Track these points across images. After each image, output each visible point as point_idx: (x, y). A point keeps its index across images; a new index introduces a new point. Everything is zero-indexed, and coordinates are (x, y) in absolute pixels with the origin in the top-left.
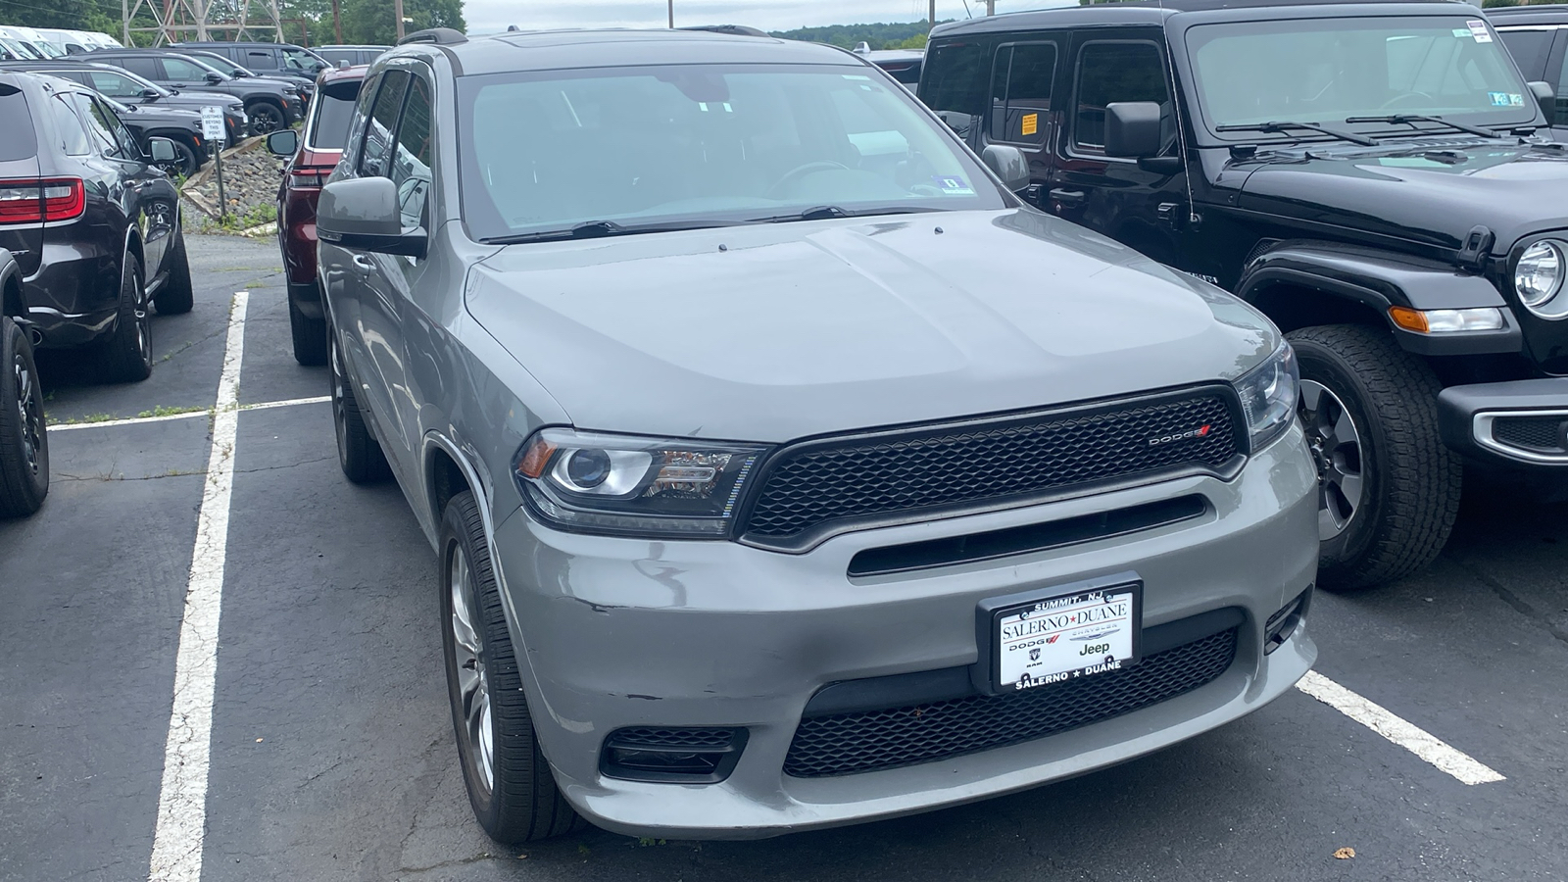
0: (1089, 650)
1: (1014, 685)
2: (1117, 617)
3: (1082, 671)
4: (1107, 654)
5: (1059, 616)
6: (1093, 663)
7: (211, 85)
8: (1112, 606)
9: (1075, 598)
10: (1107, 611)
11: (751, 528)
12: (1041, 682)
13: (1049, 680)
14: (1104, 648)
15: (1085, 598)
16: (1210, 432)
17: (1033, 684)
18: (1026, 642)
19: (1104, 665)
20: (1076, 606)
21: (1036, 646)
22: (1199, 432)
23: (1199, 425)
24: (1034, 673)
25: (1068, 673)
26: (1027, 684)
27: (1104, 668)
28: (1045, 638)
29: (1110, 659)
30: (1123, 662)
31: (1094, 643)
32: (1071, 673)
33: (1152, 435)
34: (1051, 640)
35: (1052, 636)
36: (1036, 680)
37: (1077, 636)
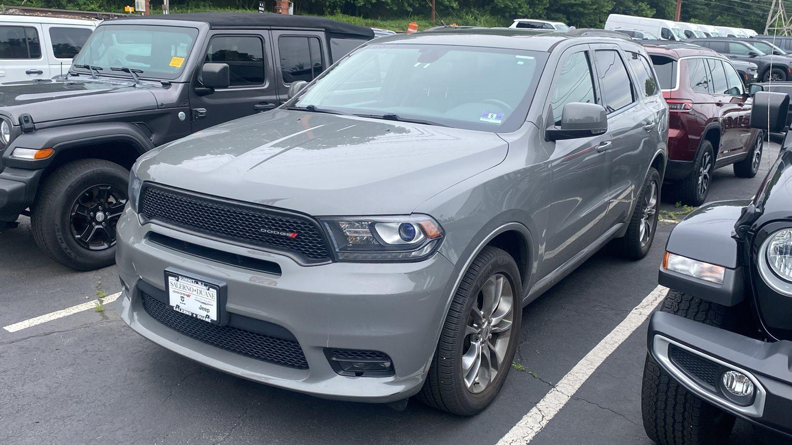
0: (201, 308)
1: (173, 307)
2: (211, 299)
3: (197, 315)
4: (208, 314)
5: (190, 286)
6: (202, 314)
7: (751, 57)
8: (210, 292)
9: (194, 281)
10: (208, 293)
11: (143, 212)
12: (182, 312)
13: (184, 312)
14: (208, 311)
15: (197, 283)
16: (296, 237)
17: (179, 311)
18: (179, 291)
19: (204, 318)
20: (194, 284)
21: (182, 295)
22: (290, 235)
23: (291, 232)
24: (182, 306)
25: (192, 313)
26: (177, 309)
27: (204, 319)
28: (186, 293)
29: (208, 316)
30: (212, 320)
31: (203, 306)
32: (192, 314)
33: (264, 227)
34: (188, 296)
35: (188, 294)
36: (180, 310)
37: (197, 299)
